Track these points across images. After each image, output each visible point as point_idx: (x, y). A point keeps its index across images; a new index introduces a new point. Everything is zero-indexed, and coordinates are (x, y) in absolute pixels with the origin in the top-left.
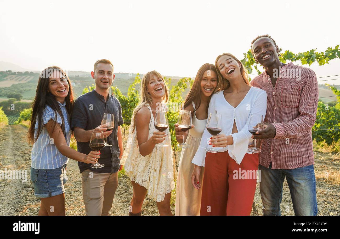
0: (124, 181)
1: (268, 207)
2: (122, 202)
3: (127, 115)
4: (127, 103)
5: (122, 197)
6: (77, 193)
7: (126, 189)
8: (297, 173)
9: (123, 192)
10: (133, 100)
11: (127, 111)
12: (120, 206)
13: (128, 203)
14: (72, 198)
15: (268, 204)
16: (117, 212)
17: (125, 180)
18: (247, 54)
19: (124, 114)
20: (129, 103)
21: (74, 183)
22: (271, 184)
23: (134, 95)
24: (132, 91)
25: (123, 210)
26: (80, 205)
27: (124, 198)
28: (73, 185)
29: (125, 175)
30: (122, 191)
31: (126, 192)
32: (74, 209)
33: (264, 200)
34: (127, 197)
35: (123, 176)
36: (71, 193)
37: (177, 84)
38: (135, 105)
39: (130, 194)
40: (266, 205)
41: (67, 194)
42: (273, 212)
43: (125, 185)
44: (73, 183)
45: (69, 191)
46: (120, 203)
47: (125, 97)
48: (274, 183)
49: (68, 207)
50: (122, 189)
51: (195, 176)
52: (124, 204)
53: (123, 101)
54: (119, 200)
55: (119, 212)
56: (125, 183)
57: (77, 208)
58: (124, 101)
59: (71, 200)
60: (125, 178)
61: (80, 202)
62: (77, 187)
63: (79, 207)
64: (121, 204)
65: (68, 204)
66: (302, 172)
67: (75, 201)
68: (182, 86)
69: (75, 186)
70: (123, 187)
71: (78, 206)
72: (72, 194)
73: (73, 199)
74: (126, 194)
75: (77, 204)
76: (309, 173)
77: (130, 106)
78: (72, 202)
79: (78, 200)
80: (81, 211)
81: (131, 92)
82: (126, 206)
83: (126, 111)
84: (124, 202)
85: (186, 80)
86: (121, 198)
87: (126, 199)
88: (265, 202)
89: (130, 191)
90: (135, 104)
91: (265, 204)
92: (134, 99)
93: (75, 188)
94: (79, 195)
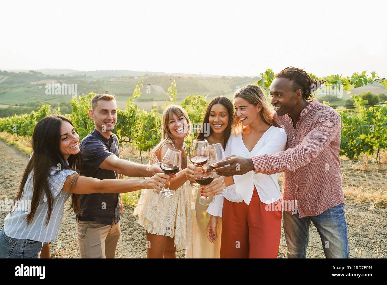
0: (126, 212)
1: (293, 251)
2: (126, 241)
3: (126, 133)
4: (125, 119)
5: (125, 233)
6: (72, 231)
7: (129, 223)
8: (325, 219)
9: (126, 227)
10: (132, 116)
11: (126, 129)
12: (124, 245)
13: (133, 242)
14: (67, 238)
15: (294, 249)
16: (121, 254)
17: (128, 211)
18: (264, 74)
19: (122, 131)
20: (128, 119)
21: (68, 218)
22: (297, 228)
23: (133, 110)
24: (131, 105)
25: (128, 251)
26: (77, 248)
27: (128, 235)
28: (67, 220)
29: (127, 205)
30: (125, 225)
31: (130, 227)
32: (70, 254)
33: (289, 244)
34: (131, 233)
35: (125, 207)
36: (65, 231)
37: (184, 101)
38: (135, 122)
39: (134, 229)
40: (291, 250)
41: (61, 234)
42: (298, 256)
43: (127, 218)
44: (66, 217)
45: (62, 229)
46: (123, 242)
47: (123, 112)
48: (300, 227)
49: (64, 251)
50: (125, 223)
51: (211, 228)
52: (129, 242)
53: (120, 117)
54: (122, 238)
55: (124, 255)
56: (128, 215)
57: (74, 252)
58: (122, 116)
59: (66, 241)
60: (128, 208)
61: (77, 244)
62: (72, 222)
63: (76, 251)
64: (125, 243)
65: (63, 247)
66: (330, 218)
67: (71, 243)
68: (190, 104)
69: (70, 222)
70: (126, 221)
71: (75, 249)
72: (67, 233)
73: (69, 240)
74: (130, 229)
75: (74, 246)
76: (337, 219)
77: (129, 122)
78: (68, 245)
79: (74, 241)
80: (79, 255)
81: (130, 107)
82: (131, 245)
83: (124, 128)
84: (128, 240)
85: (195, 98)
86: (125, 235)
87: (130, 237)
88: (290, 247)
89: (134, 225)
90: (135, 120)
91: (290, 248)
92: (134, 114)
93: (69, 224)
94: (75, 234)
